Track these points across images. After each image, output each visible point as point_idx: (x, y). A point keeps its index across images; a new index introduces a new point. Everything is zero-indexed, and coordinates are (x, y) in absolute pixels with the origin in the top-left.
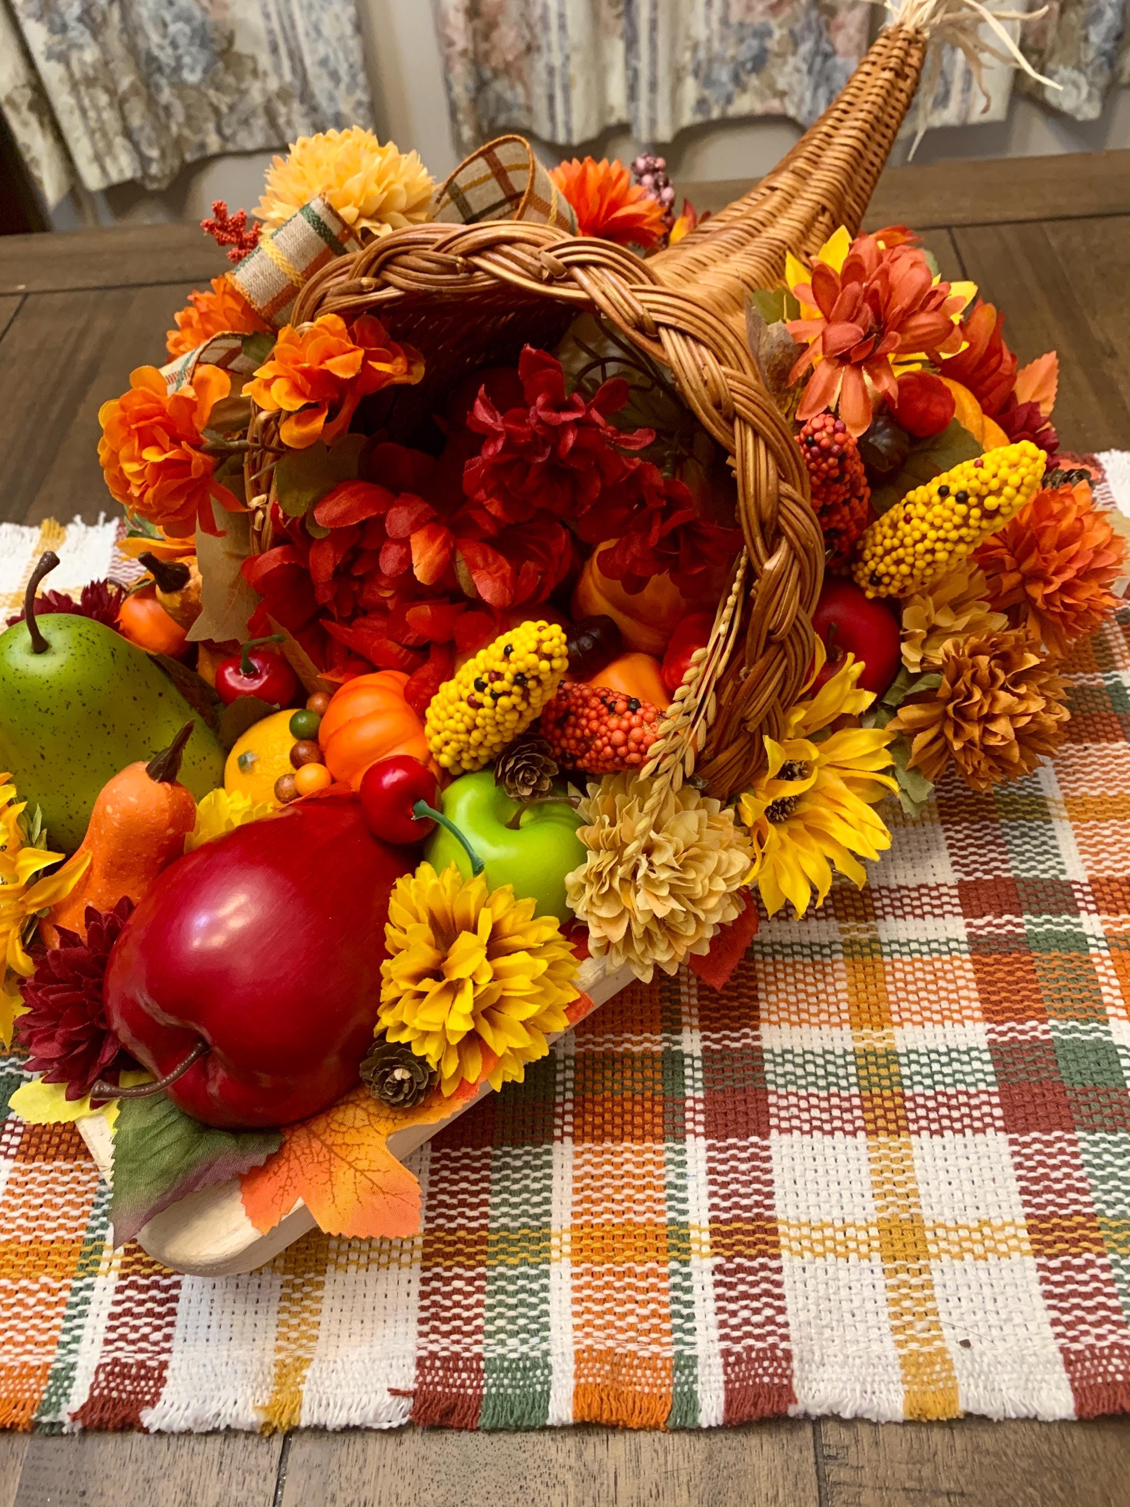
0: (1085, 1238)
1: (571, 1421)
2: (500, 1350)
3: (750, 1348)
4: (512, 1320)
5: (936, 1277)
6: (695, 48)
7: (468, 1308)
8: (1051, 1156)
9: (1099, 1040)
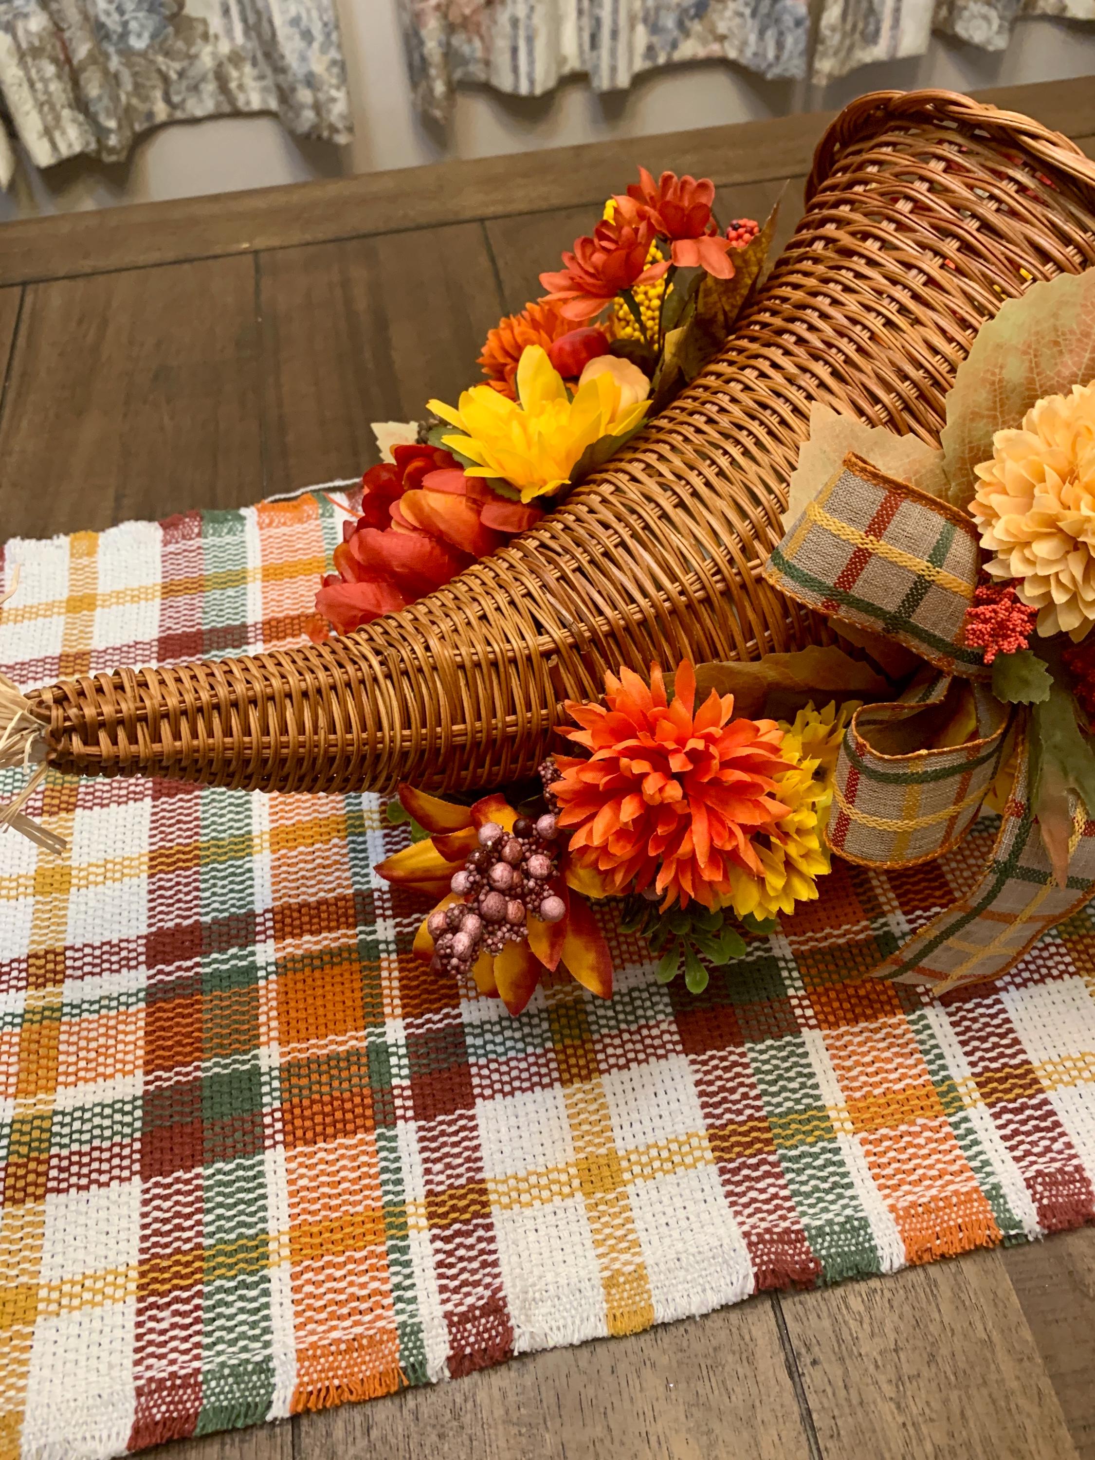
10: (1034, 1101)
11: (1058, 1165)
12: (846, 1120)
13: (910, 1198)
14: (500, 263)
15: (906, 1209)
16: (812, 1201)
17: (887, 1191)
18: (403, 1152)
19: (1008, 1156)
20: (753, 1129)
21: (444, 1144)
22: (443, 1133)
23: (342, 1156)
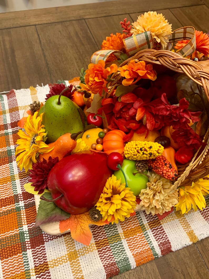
10: (160, 227)
11: (164, 240)
12: (123, 236)
13: (136, 252)
14: (40, 37)
15: (136, 254)
16: (117, 255)
17: (132, 251)
18: (29, 257)
19: (155, 240)
20: (104, 241)
21: (38, 254)
22: (38, 251)
23: (15, 260)
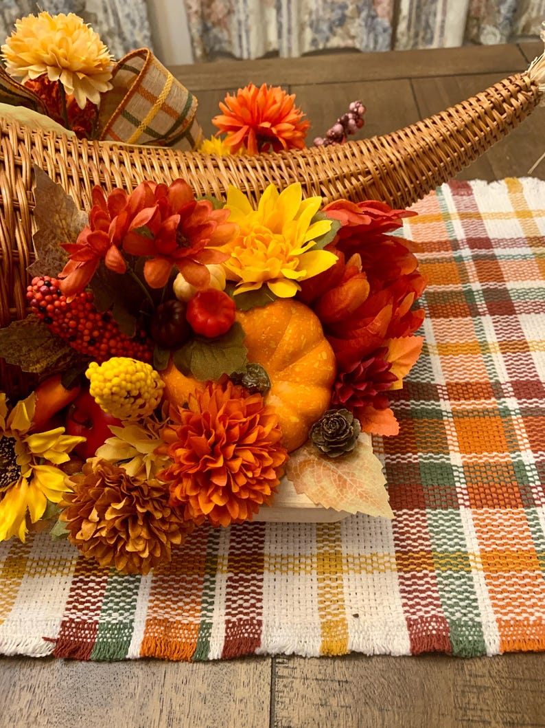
0: (424, 563)
1: (139, 656)
2: (108, 619)
3: (241, 619)
4: (117, 604)
5: (345, 583)
6: (310, 13)
7: (95, 597)
8: (412, 521)
9: (443, 462)
